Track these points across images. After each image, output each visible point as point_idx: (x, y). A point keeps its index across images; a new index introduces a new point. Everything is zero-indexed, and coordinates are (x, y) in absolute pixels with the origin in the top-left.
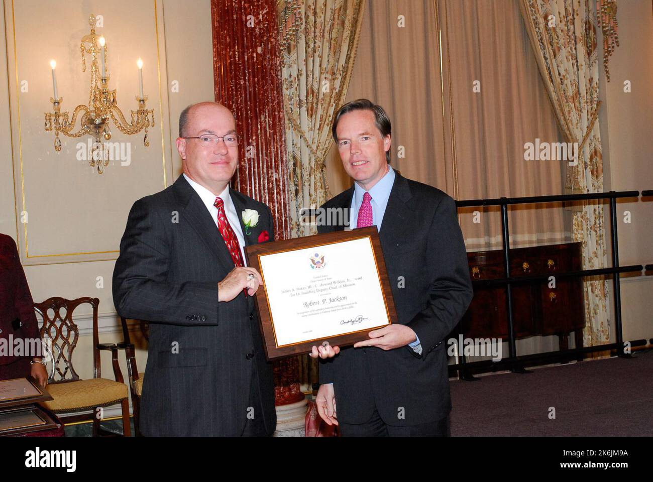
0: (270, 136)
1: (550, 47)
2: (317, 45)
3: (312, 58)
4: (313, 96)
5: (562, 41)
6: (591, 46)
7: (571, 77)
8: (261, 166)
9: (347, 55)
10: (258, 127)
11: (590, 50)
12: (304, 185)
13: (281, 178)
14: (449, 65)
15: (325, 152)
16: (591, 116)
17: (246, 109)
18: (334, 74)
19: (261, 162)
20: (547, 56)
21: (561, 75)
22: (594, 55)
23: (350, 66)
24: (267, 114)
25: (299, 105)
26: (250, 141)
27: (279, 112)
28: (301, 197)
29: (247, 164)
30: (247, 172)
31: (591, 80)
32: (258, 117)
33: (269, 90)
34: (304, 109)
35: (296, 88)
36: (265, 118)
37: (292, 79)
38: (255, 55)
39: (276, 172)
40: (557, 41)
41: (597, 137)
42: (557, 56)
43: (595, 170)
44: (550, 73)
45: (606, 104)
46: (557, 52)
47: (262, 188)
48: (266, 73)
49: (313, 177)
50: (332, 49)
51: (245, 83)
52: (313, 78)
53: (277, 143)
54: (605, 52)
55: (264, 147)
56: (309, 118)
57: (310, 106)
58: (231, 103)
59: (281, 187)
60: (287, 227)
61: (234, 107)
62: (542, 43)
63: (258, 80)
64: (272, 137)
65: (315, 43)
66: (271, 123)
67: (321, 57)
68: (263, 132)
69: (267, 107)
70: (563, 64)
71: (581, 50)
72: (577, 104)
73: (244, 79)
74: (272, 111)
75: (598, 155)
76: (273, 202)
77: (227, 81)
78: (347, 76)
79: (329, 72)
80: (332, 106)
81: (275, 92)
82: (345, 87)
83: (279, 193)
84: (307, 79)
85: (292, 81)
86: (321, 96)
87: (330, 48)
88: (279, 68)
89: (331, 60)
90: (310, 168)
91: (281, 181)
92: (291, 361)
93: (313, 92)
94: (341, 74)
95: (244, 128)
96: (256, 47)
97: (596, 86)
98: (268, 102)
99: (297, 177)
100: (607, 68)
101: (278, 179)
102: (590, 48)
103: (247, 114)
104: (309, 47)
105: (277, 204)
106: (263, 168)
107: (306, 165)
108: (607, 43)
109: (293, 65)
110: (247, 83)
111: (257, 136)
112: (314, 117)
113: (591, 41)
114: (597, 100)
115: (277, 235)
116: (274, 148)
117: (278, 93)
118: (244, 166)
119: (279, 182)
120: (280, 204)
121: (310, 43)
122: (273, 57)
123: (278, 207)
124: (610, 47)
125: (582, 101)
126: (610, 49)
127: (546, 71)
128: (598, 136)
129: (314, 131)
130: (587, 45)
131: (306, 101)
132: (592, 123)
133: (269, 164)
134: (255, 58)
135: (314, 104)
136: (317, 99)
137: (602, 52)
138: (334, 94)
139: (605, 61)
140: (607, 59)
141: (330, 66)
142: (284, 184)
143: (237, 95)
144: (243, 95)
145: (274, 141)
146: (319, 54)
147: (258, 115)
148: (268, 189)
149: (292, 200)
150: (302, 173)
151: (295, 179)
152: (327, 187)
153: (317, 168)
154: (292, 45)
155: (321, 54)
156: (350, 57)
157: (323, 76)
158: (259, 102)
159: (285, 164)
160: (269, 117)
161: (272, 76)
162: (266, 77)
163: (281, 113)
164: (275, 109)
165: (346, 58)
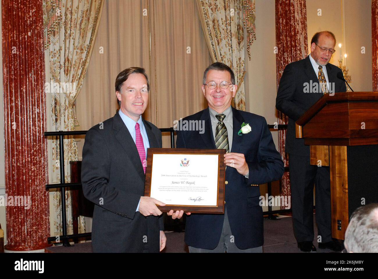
0: (34, 86)
1: (216, 39)
2: (72, 32)
3: (68, 40)
4: (68, 63)
5: (223, 36)
6: (240, 39)
7: (228, 56)
9: (91, 38)
10: (27, 81)
11: (240, 41)
12: (61, 116)
13: (41, 112)
14: (155, 47)
15: (75, 97)
16: (239, 80)
17: (20, 69)
18: (82, 49)
19: (28, 102)
20: (214, 44)
21: (222, 55)
22: (242, 44)
23: (92, 45)
24: (33, 73)
25: (60, 68)
26: (22, 89)
28: (59, 123)
29: (20, 103)
30: (19, 108)
31: (240, 59)
32: (27, 75)
33: (35, 58)
34: (62, 70)
35: (58, 57)
36: (32, 75)
37: (55, 52)
38: (26, 37)
39: (37, 108)
40: (220, 35)
42: (220, 44)
44: (215, 54)
45: (248, 73)
46: (220, 41)
47: (28, 117)
48: (33, 48)
49: (67, 111)
52: (69, 52)
53: (39, 90)
54: (248, 43)
55: (30, 92)
56: (66, 76)
57: (66, 68)
58: (11, 65)
59: (41, 117)
60: (44, 141)
61: (12, 68)
62: (211, 36)
63: (28, 52)
64: (36, 87)
65: (71, 31)
66: (35, 78)
67: (74, 39)
68: (30, 83)
69: (33, 69)
70: (223, 49)
71: (235, 41)
73: (19, 51)
74: (36, 71)
75: (243, 102)
76: (35, 126)
77: (9, 52)
78: (90, 51)
79: (79, 48)
80: (80, 69)
81: (39, 60)
82: (88, 58)
83: (39, 121)
84: (65, 52)
85: (55, 53)
86: (74, 63)
87: (80, 34)
88: (42, 45)
89: (81, 41)
90: (65, 106)
91: (41, 113)
92: (44, 222)
93: (68, 60)
94: (86, 50)
95: (19, 80)
96: (27, 32)
97: (242, 62)
98: (34, 66)
99: (57, 111)
100: (249, 52)
101: (39, 112)
102: (240, 40)
103: (20, 72)
104: (67, 33)
105: (38, 127)
106: (29, 105)
107: (63, 103)
108: (249, 38)
109: (56, 43)
110: (21, 54)
111: (26, 85)
112: (68, 75)
113: (241, 36)
114: (243, 70)
115: (37, 146)
116: (37, 94)
117: (41, 60)
118: (18, 104)
120: (40, 127)
121: (67, 31)
122: (38, 38)
123: (38, 130)
124: (250, 40)
126: (250, 41)
127: (213, 52)
128: (243, 91)
130: (238, 38)
131: (64, 65)
133: (33, 103)
134: (26, 39)
135: (69, 68)
136: (71, 64)
137: (246, 42)
138: (82, 62)
139: (248, 48)
140: (249, 47)
141: (80, 45)
142: (43, 115)
143: (14, 61)
144: (18, 61)
145: (37, 89)
146: (73, 38)
147: (27, 73)
148: (33, 118)
149: (53, 125)
150: (60, 109)
151: (56, 112)
152: (76, 118)
153: (70, 106)
154: (56, 31)
155: (74, 38)
156: (92, 40)
157: (75, 51)
158: (28, 65)
159: (44, 103)
160: (34, 75)
161: (37, 50)
162: (33, 50)
163: (42, 72)
164: (39, 70)
165: (90, 41)
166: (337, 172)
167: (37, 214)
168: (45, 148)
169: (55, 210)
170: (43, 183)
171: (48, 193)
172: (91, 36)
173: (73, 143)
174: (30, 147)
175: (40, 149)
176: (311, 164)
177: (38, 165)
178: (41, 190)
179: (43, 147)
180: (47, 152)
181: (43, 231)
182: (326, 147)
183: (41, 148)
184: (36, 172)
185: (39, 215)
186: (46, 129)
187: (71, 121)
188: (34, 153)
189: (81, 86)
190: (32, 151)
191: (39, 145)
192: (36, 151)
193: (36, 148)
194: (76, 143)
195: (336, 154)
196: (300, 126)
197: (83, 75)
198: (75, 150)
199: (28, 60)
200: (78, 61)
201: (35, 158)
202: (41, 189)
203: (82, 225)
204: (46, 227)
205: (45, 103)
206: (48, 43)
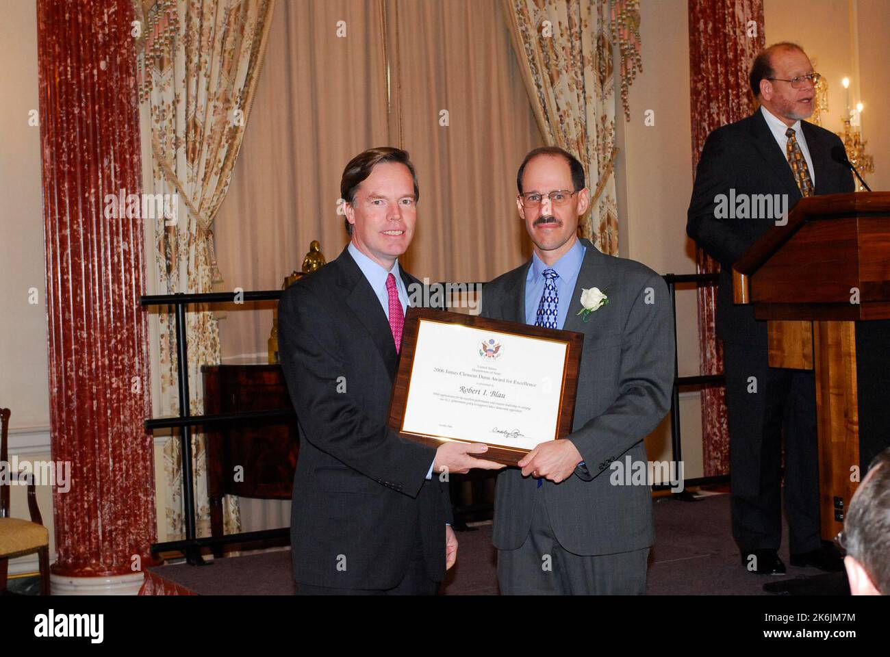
1: (545, 71)
2: (203, 60)
3: (195, 79)
4: (196, 132)
5: (562, 63)
6: (604, 71)
7: (575, 113)
8: (102, 231)
9: (248, 74)
10: (98, 176)
11: (603, 76)
12: (180, 259)
13: (132, 249)
14: (400, 93)
15: (212, 212)
16: (604, 168)
17: (81, 149)
18: (228, 101)
19: (102, 225)
20: (541, 83)
21: (561, 110)
22: (609, 83)
23: (251, 90)
24: (112, 157)
25: (175, 144)
26: (87, 195)
27: (131, 155)
28: (176, 275)
29: (82, 228)
30: (82, 240)
31: (604, 118)
32: (99, 161)
33: (116, 122)
34: (182, 150)
35: (171, 120)
36: (110, 162)
37: (165, 107)
38: (95, 72)
39: (124, 240)
40: (555, 62)
41: (610, 198)
42: (556, 83)
43: (608, 245)
44: (544, 107)
45: (624, 152)
46: (555, 77)
47: (103, 262)
48: (112, 98)
49: (193, 247)
50: (226, 66)
51: (80, 113)
52: (196, 107)
54: (623, 80)
56: (190, 164)
57: (191, 146)
58: (60, 140)
59: (133, 262)
60: (141, 319)
61: (64, 146)
62: (534, 64)
63: (99, 108)
65: (200, 56)
66: (118, 170)
67: (208, 76)
68: (106, 182)
69: (112, 147)
70: (564, 95)
71: (591, 76)
72: (583, 152)
73: (80, 106)
74: (120, 152)
75: (613, 223)
76: (119, 283)
77: (55, 108)
78: (246, 105)
79: (221, 98)
80: (223, 147)
81: (126, 126)
83: (128, 271)
84: (188, 107)
85: (164, 111)
86: (208, 133)
87: (223, 64)
88: (134, 92)
89: (224, 81)
90: (189, 235)
91: (132, 253)
92: (143, 510)
93: (195, 126)
94: (237, 102)
95: (79, 175)
96: (98, 61)
97: (610, 127)
98: (114, 140)
99: (170, 247)
100: (627, 102)
101: (127, 249)
102: (604, 74)
103: (83, 157)
104: (191, 62)
105: (126, 285)
106: (105, 234)
107: (183, 230)
108: (626, 68)
109: (167, 87)
110: (84, 113)
111: (97, 187)
112: (196, 162)
113: (606, 63)
114: (612, 146)
115: (125, 331)
117: (131, 127)
118: (78, 232)
119: (130, 256)
120: (131, 286)
121: (192, 57)
122: (124, 76)
123: (126, 291)
124: (629, 73)
125: (590, 148)
126: (629, 76)
127: (539, 104)
128: (613, 196)
129: (196, 182)
130: (600, 69)
131: (185, 139)
132: (605, 179)
133: (114, 228)
134: (96, 78)
135: (197, 144)
136: (202, 136)
137: (620, 78)
138: (227, 129)
139: (623, 93)
140: (624, 89)
141: (221, 90)
142: (137, 257)
143: (68, 129)
144: (78, 130)
146: (206, 73)
147: (99, 157)
148: (113, 264)
149: (161, 281)
150: (177, 242)
151: (168, 250)
152: (214, 262)
153: (200, 235)
154: (165, 59)
155: (208, 73)
156: (252, 78)
157: (211, 104)
158: (101, 140)
159: (139, 229)
160: (115, 161)
161: (121, 102)
162: (112, 103)
163: (135, 156)
164: (126, 150)
165: (246, 80)
166: (831, 383)
167: (126, 490)
168: (143, 335)
169: (167, 483)
170: (139, 417)
171: (150, 442)
172: (249, 69)
173: (210, 323)
174: (108, 333)
175: (130, 336)
176: (770, 366)
177: (128, 374)
178: (134, 434)
179: (138, 332)
180: (147, 344)
181: (141, 529)
182: (806, 324)
183: (133, 334)
184: (122, 391)
185: (131, 493)
186: (144, 289)
187: (204, 270)
188: (116, 347)
189: (226, 189)
190: (113, 341)
191: (128, 327)
192: (121, 341)
193: (122, 335)
194: (215, 322)
195: (830, 341)
196: (743, 275)
197: (231, 161)
198: (214, 338)
199: (101, 128)
200: (218, 129)
201: (120, 358)
202: (135, 430)
203: (233, 516)
204: (146, 520)
205: (142, 227)
206: (146, 86)
